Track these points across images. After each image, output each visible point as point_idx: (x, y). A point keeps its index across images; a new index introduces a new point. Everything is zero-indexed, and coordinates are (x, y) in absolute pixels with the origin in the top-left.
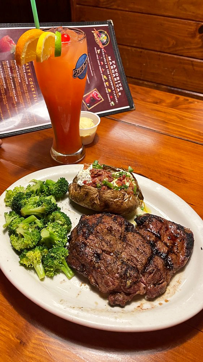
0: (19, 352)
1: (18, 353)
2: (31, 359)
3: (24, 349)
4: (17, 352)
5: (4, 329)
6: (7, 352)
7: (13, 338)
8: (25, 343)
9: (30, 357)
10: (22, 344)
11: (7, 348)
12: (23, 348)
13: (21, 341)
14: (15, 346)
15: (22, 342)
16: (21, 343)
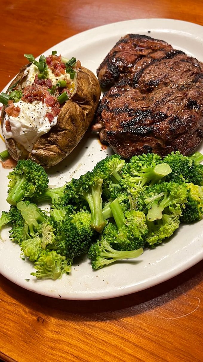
0: (37, 335)
1: (37, 337)
2: (58, 343)
3: (45, 330)
4: (35, 335)
5: (12, 303)
6: (21, 336)
7: (26, 316)
8: (44, 320)
9: (55, 340)
10: (41, 321)
11: (19, 330)
12: (42, 328)
13: (38, 318)
14: (30, 325)
15: (40, 319)
16: (38, 320)
